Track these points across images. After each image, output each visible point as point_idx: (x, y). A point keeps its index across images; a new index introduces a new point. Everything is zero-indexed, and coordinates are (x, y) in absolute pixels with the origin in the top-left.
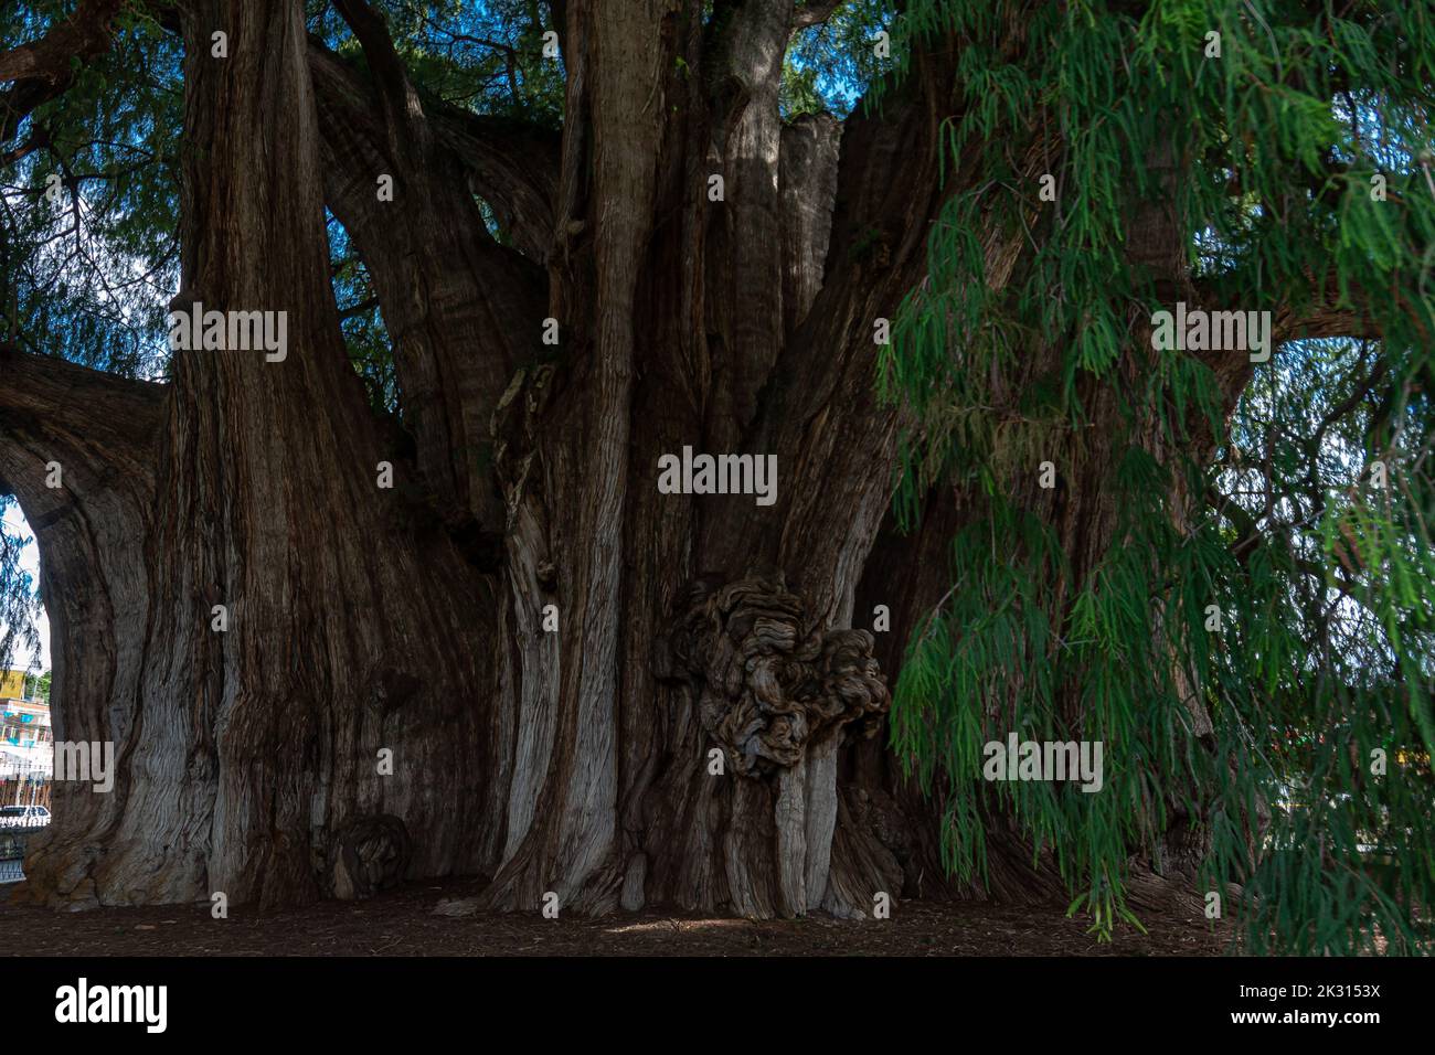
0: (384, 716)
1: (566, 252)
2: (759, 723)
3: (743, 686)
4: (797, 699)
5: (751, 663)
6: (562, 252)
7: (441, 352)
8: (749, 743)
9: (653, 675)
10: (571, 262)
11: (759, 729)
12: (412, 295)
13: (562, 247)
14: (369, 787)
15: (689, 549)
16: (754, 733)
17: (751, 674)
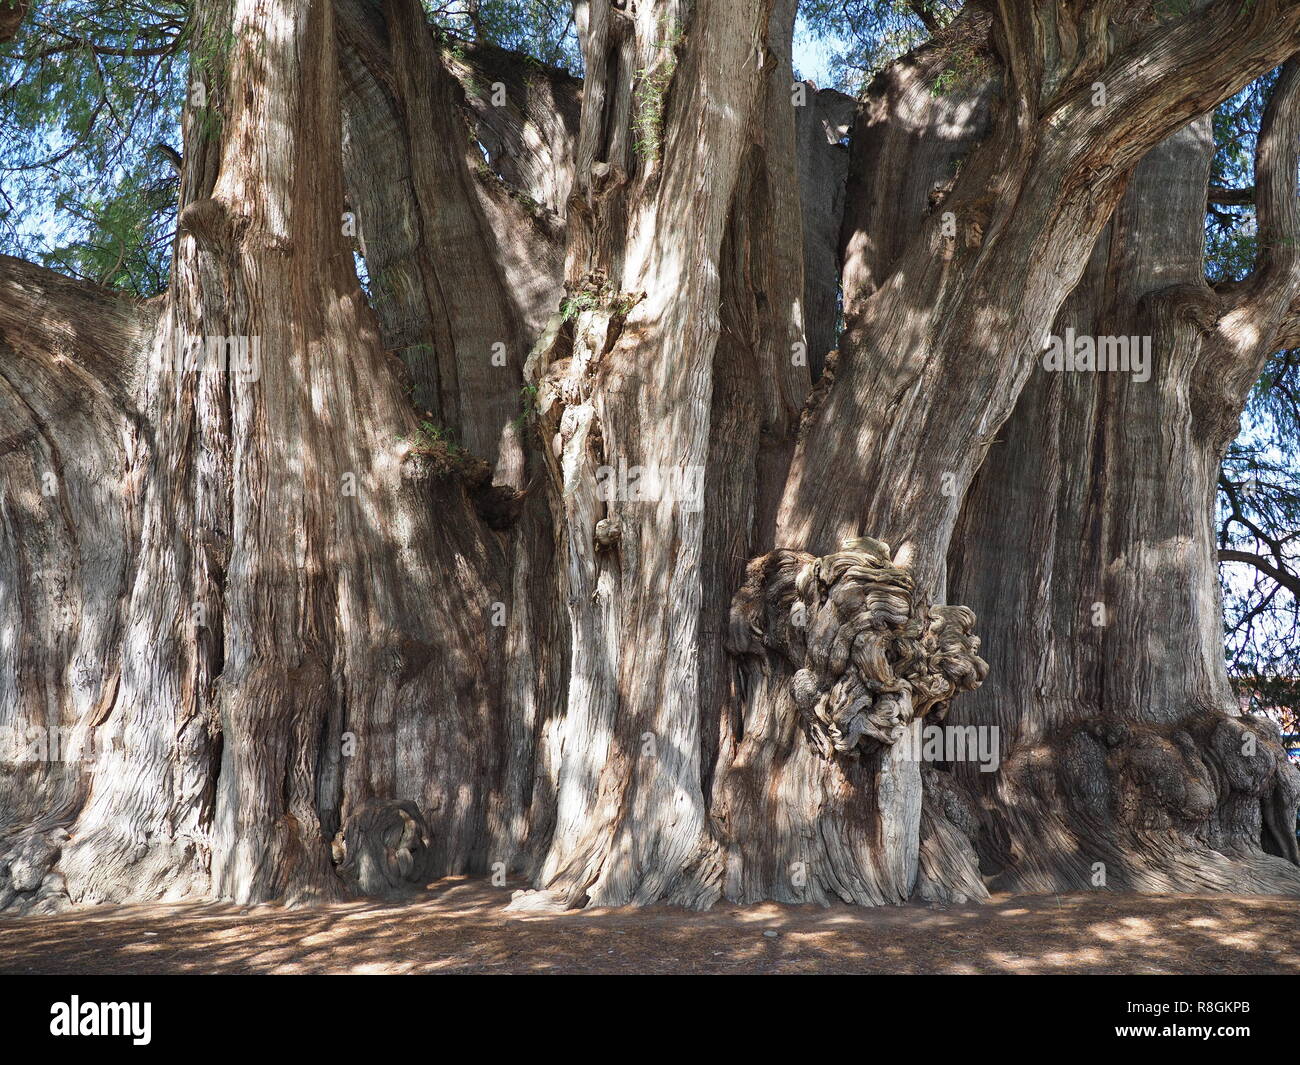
0: (399, 687)
1: (590, 193)
2: (866, 700)
3: (849, 661)
4: (905, 677)
5: (861, 637)
6: (584, 194)
7: (431, 286)
8: (854, 722)
9: (725, 649)
10: (596, 205)
11: (865, 707)
12: (399, 223)
13: (586, 188)
14: (383, 766)
15: (751, 516)
16: (859, 711)
17: (860, 650)
